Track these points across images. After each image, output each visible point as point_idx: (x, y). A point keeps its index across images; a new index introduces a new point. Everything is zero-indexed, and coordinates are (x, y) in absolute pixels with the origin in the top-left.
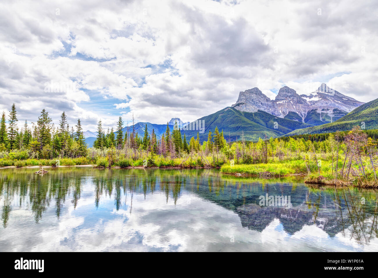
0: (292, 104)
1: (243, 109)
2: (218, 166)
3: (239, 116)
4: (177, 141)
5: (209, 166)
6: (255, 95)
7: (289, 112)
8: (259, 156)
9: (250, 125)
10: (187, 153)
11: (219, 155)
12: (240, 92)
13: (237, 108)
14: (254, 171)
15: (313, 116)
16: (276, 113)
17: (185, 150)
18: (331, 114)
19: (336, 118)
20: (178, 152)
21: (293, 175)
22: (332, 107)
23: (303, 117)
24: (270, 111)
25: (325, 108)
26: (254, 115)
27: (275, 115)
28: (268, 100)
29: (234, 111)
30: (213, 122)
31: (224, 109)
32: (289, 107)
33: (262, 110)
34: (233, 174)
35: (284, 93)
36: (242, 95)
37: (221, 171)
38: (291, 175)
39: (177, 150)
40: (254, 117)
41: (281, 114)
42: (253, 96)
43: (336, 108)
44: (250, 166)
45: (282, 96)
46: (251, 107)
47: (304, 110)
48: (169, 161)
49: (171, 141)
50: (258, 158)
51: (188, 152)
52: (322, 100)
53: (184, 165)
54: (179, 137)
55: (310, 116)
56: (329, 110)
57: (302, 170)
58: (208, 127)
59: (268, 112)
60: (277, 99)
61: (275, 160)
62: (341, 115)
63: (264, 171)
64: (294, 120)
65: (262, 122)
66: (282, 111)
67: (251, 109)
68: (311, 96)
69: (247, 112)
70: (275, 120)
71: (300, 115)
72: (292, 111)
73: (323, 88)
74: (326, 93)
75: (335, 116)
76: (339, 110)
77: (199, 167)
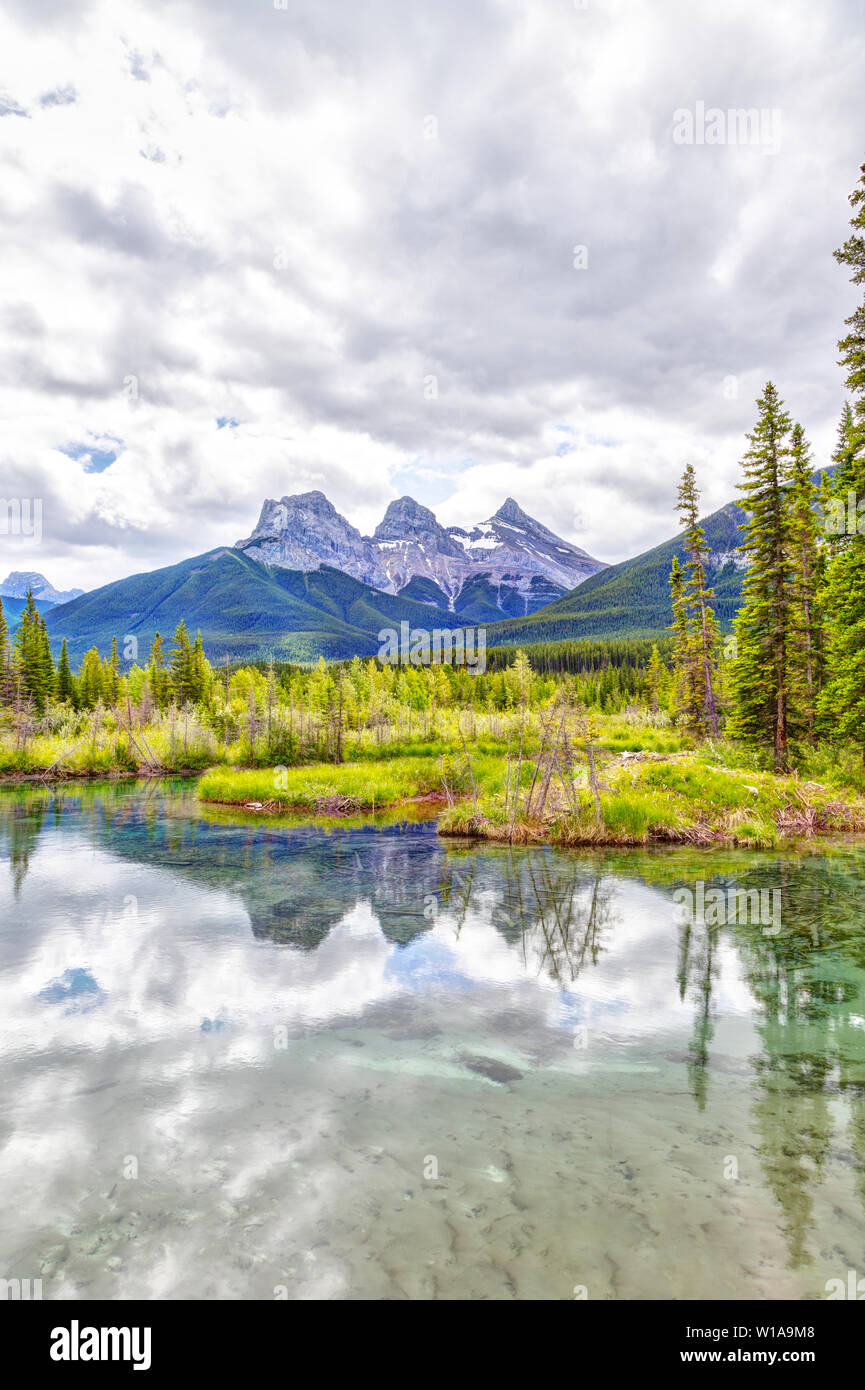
0: (422, 554)
1: (272, 558)
2: (186, 767)
3: (257, 578)
4: (36, 669)
5: (156, 767)
6: (312, 515)
7: (414, 578)
9: (293, 613)
12: (267, 502)
13: (254, 554)
15: (480, 592)
16: (375, 579)
17: (64, 699)
18: (527, 591)
21: (410, 800)
22: (529, 571)
23: (451, 593)
24: (355, 569)
25: (513, 573)
26: (306, 581)
27: (371, 585)
28: (352, 535)
29: (241, 562)
30: (168, 596)
31: (208, 554)
32: (413, 562)
33: (333, 566)
34: (238, 805)
35: (402, 518)
36: (271, 510)
38: (405, 801)
40: (307, 586)
41: (389, 583)
42: (306, 517)
43: (538, 574)
45: (394, 527)
46: (301, 553)
47: (456, 575)
48: (10, 753)
52: (503, 547)
53: (65, 767)
55: (472, 594)
56: (522, 580)
57: (434, 786)
58: (148, 611)
59: (350, 574)
60: (380, 536)
62: (550, 594)
63: (331, 792)
64: (426, 603)
65: (330, 603)
66: (392, 572)
67: (299, 560)
68: (476, 535)
69: (285, 567)
70: (370, 599)
71: (442, 588)
72: (423, 575)
73: (510, 513)
74: (517, 530)
75: (536, 597)
76: (546, 582)
77: (121, 772)
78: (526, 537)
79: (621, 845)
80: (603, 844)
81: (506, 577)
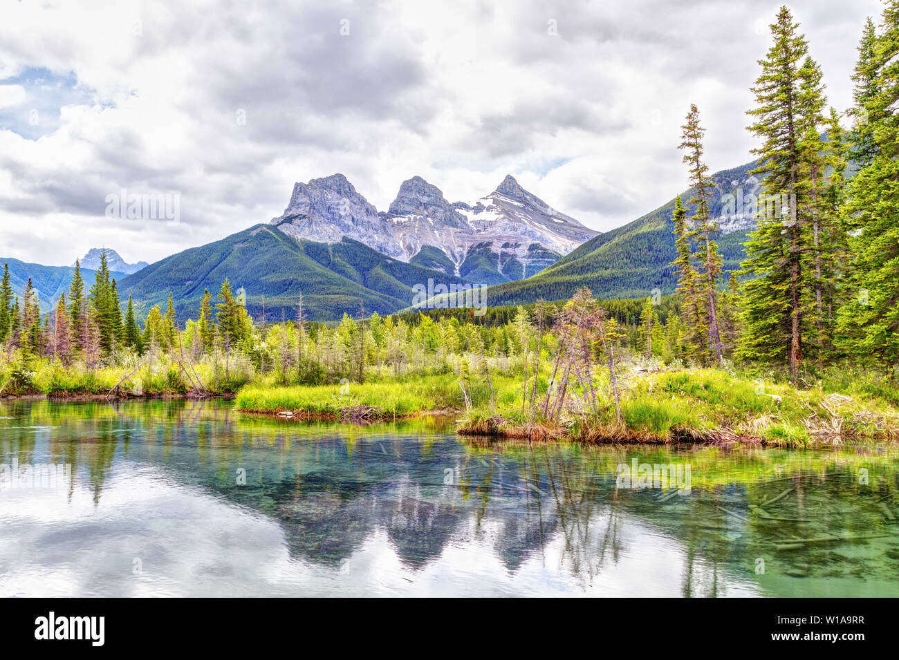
0: (430, 227)
1: (302, 234)
2: (228, 391)
3: (290, 250)
4: (107, 319)
5: (202, 391)
6: (336, 195)
7: (423, 247)
8: (343, 363)
9: (319, 279)
10: (136, 355)
11: (232, 361)
12: (297, 184)
13: (286, 230)
14: (327, 404)
15: (482, 259)
16: (390, 248)
17: (130, 346)
18: (524, 257)
19: (534, 267)
20: (109, 350)
21: (428, 413)
22: (527, 240)
23: (456, 261)
24: (374, 240)
25: (512, 242)
26: (331, 252)
27: (386, 254)
28: (370, 211)
29: (276, 237)
30: (216, 266)
31: (248, 230)
32: (423, 233)
33: (354, 238)
34: (271, 414)
35: (413, 195)
36: (301, 191)
37: (238, 406)
38: (423, 413)
39: (105, 345)
40: (331, 256)
41: (402, 252)
42: (330, 197)
43: (535, 243)
44: (320, 390)
45: (407, 203)
46: (326, 228)
47: (460, 244)
48: (81, 375)
49: (87, 316)
50: (341, 369)
51: (140, 350)
52: (503, 219)
53: (126, 389)
54: (111, 307)
55: (475, 260)
56: (521, 248)
57: (450, 402)
58: (200, 279)
59: (368, 245)
60: (394, 212)
61: (383, 374)
62: (546, 260)
63: (355, 403)
64: (435, 269)
65: (351, 270)
66: (404, 242)
67: (326, 235)
68: (478, 209)
69: (312, 240)
70: (386, 266)
71: (449, 255)
72: (432, 245)
73: (509, 188)
74: (516, 203)
75: (533, 262)
76: (542, 249)
77: (173, 394)
78: (523, 209)
79: (642, 442)
80: (624, 442)
81: (506, 245)
